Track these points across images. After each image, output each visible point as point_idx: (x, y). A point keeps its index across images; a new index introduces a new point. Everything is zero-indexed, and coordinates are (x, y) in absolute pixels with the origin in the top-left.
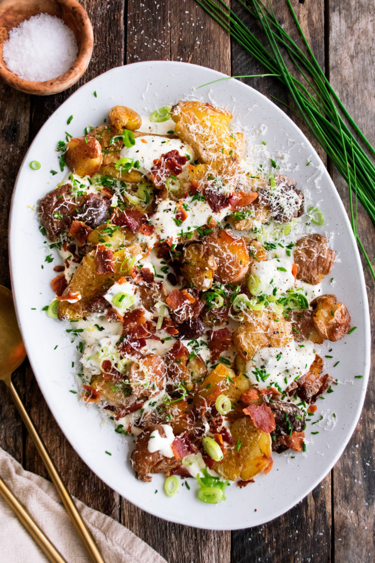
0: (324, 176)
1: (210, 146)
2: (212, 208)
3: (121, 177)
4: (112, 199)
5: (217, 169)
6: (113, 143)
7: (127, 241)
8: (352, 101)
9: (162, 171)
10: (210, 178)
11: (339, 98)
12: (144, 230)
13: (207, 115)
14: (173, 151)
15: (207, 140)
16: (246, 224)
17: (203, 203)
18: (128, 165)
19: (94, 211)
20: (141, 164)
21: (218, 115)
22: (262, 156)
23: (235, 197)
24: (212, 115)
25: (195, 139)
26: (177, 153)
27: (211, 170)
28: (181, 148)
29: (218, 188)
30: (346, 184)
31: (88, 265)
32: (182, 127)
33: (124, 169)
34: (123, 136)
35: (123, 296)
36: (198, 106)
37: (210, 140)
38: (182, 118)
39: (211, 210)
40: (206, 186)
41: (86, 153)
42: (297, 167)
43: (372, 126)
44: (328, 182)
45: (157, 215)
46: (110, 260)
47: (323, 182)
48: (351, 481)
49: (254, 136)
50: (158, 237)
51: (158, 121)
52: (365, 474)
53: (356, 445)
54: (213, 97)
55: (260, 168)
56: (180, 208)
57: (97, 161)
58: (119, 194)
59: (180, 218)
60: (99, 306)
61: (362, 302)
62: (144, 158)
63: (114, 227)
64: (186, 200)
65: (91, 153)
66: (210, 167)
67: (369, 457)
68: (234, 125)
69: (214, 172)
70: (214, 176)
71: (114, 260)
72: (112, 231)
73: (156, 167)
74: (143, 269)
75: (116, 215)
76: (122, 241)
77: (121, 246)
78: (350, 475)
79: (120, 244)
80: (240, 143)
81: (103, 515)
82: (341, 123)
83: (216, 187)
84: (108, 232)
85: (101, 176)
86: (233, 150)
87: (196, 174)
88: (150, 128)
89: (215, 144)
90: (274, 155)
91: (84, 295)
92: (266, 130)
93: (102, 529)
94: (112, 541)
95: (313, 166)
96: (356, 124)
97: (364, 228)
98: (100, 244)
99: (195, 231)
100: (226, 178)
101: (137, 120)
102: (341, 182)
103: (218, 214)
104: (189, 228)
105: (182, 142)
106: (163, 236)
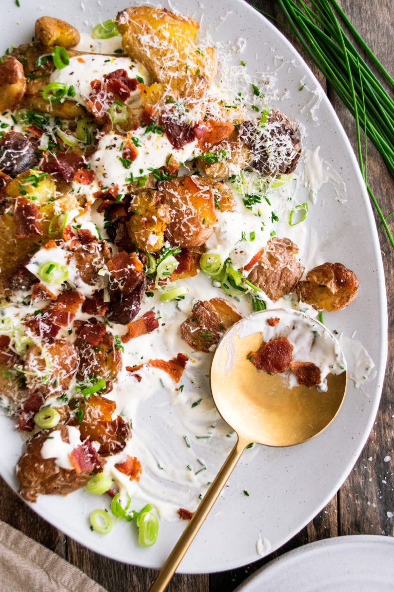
0: (323, 104)
1: (169, 64)
2: (172, 143)
3: (52, 110)
4: (40, 139)
5: (179, 89)
6: (39, 64)
7: (59, 193)
8: (358, 11)
9: (102, 96)
10: (169, 100)
11: (341, 8)
12: (81, 176)
13: (165, 23)
14: (119, 71)
15: (165, 55)
16: (220, 169)
17: (160, 135)
18: (61, 92)
19: (14, 154)
20: (76, 91)
21: (179, 23)
22: (241, 82)
23: (201, 126)
24: (171, 23)
25: (148, 55)
26: (124, 74)
27: (170, 92)
28: (131, 68)
29: (180, 116)
30: (353, 118)
31: (5, 226)
32: (130, 38)
33: (55, 98)
34: (53, 54)
35: (51, 267)
36: (152, 12)
37: (169, 55)
38: (130, 28)
39: (171, 146)
40: (163, 112)
41: (3, 77)
42: (287, 93)
43: (385, 43)
44: (329, 111)
45: (97, 155)
46: (33, 218)
47: (322, 111)
48: (362, 504)
49: (230, 55)
50: (100, 184)
51: (102, 38)
52: (381, 495)
53: (368, 457)
54: (174, 4)
55: (239, 97)
56: (128, 143)
57: (19, 87)
58: (52, 133)
59: (128, 158)
60: (21, 281)
61: (376, 270)
62: (80, 82)
63: (40, 174)
64: (135, 132)
65: (10, 77)
66: (169, 87)
67: (385, 473)
68: (203, 41)
69: (174, 93)
70: (175, 99)
71: (39, 217)
72: (37, 180)
73: (94, 91)
74: (81, 230)
75: (45, 159)
76: (51, 192)
77: (50, 200)
78: (361, 497)
79: (49, 196)
80: (209, 61)
81: (46, 550)
82: (345, 39)
83: (177, 114)
84: (31, 181)
85: (28, 110)
86: (201, 69)
87: (150, 97)
88: (91, 46)
89: (175, 60)
90: (257, 79)
91: (5, 268)
92: (245, 46)
93: (45, 566)
94: (57, 583)
95: (308, 90)
96: (363, 41)
97: (376, 176)
98: (20, 197)
99: (150, 175)
100: (191, 102)
101: (71, 33)
102: (345, 116)
103: (181, 151)
104: (141, 171)
105: (133, 61)
106: (107, 182)
